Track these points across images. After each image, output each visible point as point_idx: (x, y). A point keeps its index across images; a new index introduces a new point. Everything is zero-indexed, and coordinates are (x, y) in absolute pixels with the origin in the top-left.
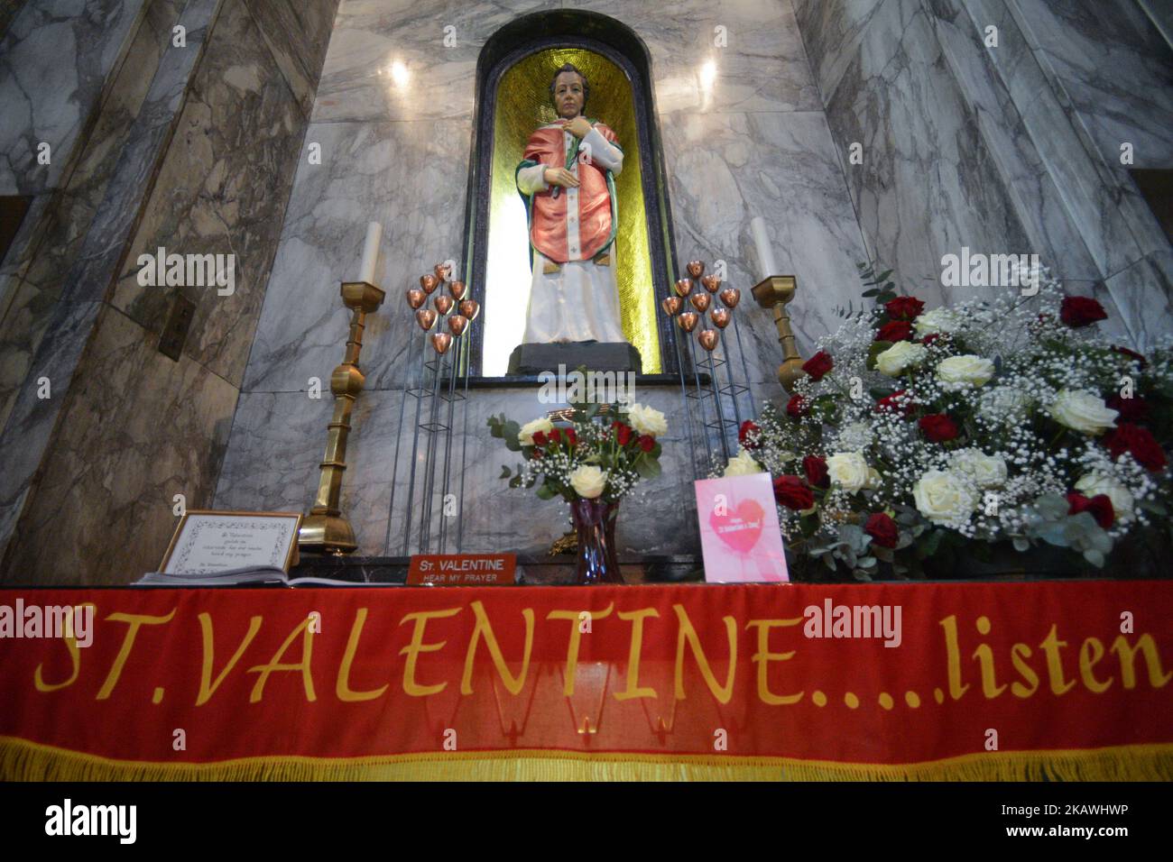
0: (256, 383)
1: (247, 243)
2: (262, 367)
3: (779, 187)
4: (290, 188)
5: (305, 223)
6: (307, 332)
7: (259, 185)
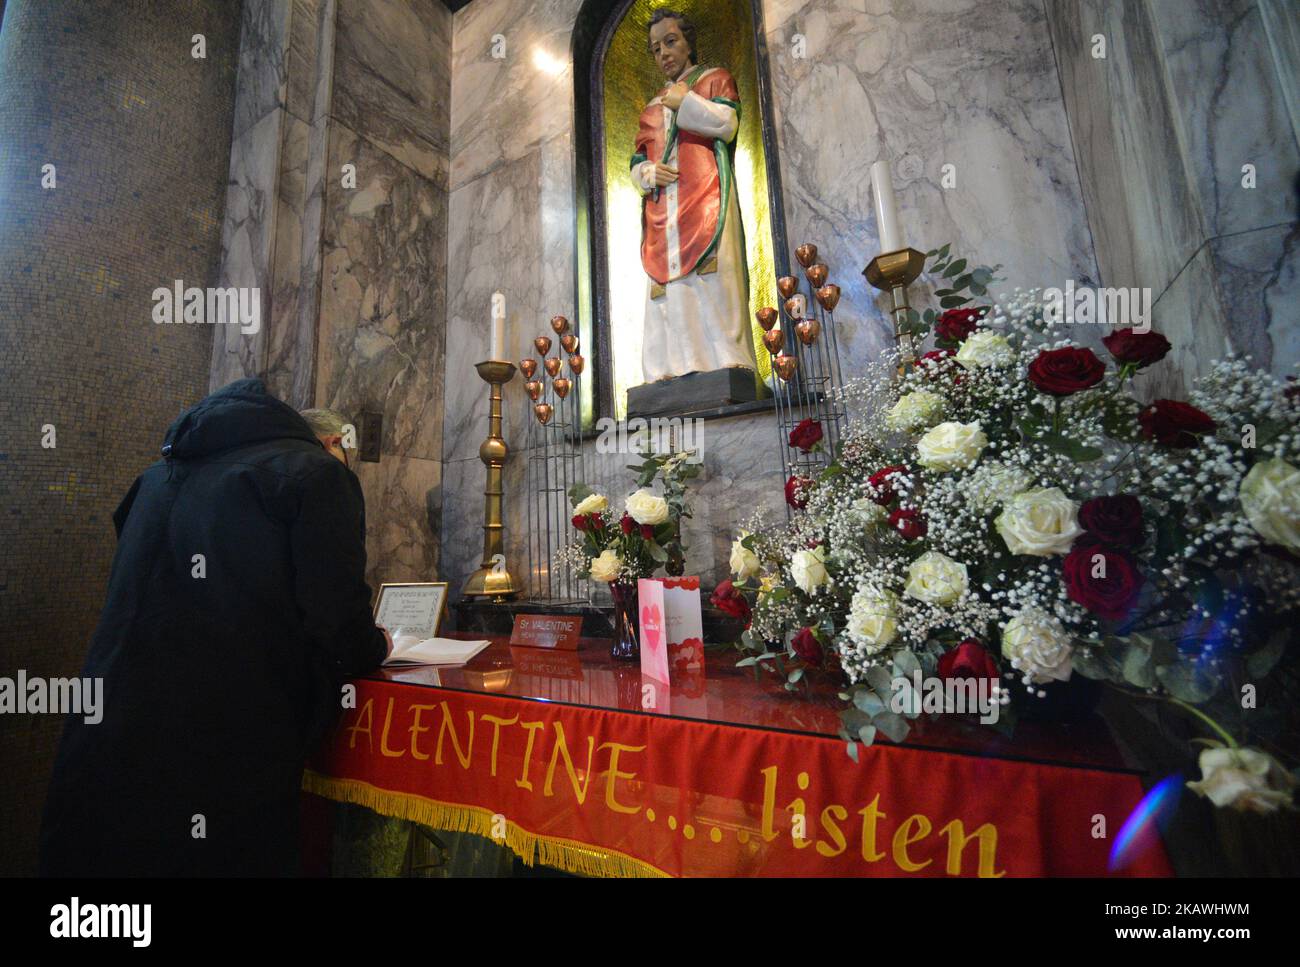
0: (450, 455)
1: (414, 341)
2: (452, 440)
3: (934, 86)
4: (445, 269)
5: (460, 299)
6: (475, 403)
7: (413, 284)
